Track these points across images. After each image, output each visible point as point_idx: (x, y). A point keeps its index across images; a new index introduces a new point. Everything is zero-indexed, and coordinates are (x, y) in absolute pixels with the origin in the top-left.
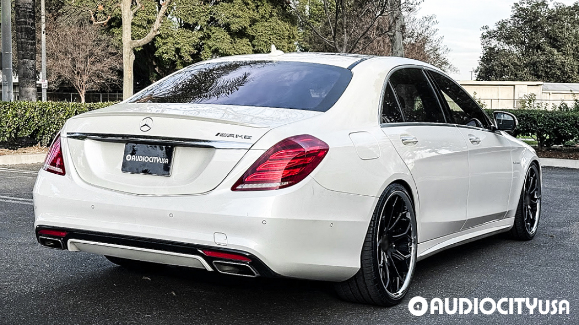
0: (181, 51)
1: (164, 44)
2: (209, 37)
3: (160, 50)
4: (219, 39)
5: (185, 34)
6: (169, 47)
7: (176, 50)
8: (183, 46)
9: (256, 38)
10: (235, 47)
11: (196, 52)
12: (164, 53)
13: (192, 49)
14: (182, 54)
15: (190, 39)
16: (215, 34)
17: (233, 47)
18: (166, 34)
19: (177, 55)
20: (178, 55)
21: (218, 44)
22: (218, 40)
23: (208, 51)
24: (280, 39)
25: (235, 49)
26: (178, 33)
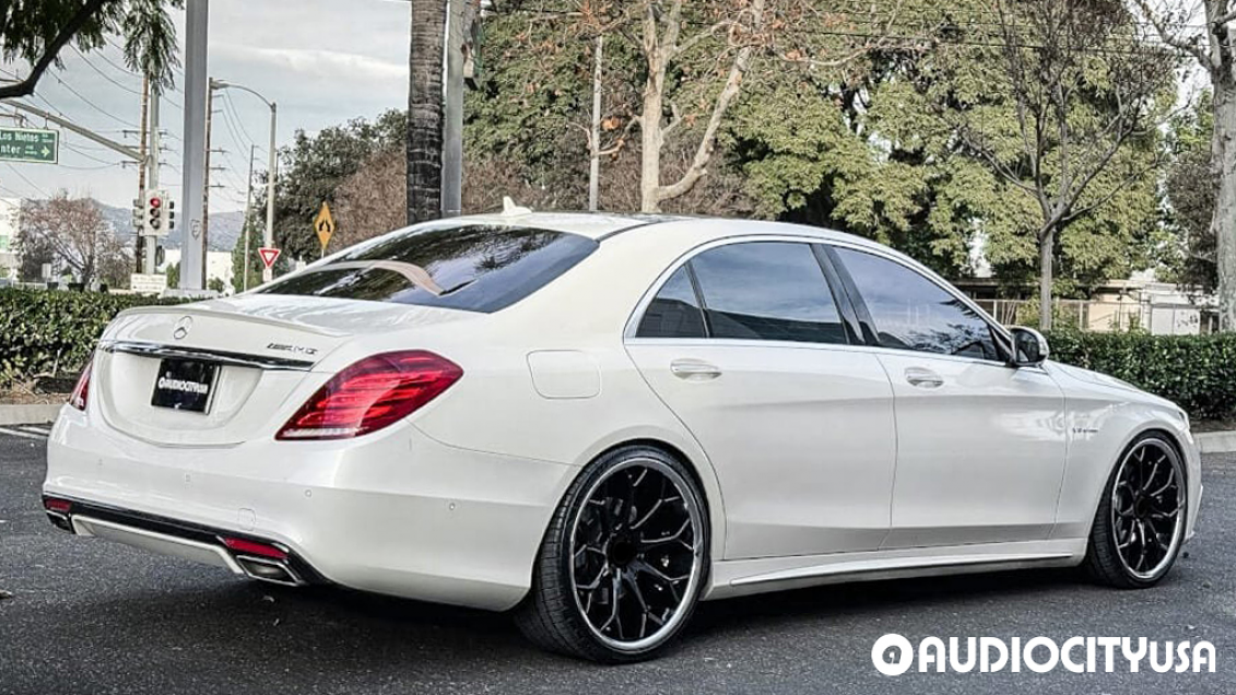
0: (886, 208)
1: (850, 193)
2: (949, 178)
3: (842, 207)
4: (970, 182)
5: (896, 172)
6: (859, 199)
7: (875, 207)
8: (889, 197)
9: (1052, 179)
10: (1005, 199)
11: (917, 209)
12: (848, 213)
13: (908, 203)
14: (887, 215)
15: (906, 183)
16: (961, 172)
17: (1001, 199)
18: (855, 173)
19: (876, 216)
20: (880, 215)
21: (966, 193)
22: (967, 185)
23: (946, 208)
24: (1106, 182)
25: (1003, 204)
26: (880, 171)
